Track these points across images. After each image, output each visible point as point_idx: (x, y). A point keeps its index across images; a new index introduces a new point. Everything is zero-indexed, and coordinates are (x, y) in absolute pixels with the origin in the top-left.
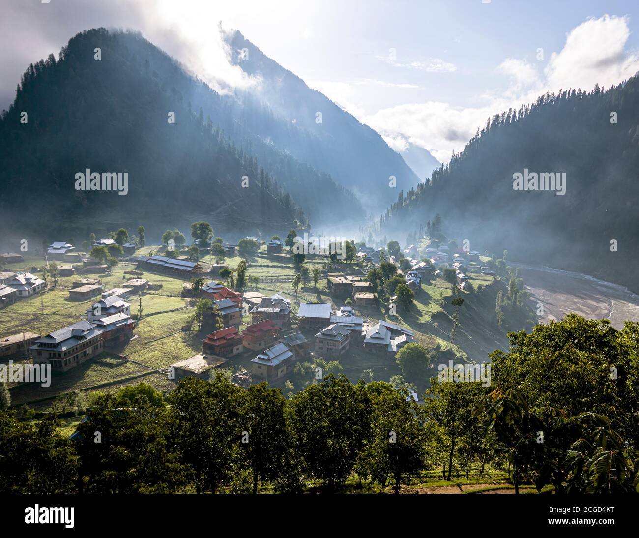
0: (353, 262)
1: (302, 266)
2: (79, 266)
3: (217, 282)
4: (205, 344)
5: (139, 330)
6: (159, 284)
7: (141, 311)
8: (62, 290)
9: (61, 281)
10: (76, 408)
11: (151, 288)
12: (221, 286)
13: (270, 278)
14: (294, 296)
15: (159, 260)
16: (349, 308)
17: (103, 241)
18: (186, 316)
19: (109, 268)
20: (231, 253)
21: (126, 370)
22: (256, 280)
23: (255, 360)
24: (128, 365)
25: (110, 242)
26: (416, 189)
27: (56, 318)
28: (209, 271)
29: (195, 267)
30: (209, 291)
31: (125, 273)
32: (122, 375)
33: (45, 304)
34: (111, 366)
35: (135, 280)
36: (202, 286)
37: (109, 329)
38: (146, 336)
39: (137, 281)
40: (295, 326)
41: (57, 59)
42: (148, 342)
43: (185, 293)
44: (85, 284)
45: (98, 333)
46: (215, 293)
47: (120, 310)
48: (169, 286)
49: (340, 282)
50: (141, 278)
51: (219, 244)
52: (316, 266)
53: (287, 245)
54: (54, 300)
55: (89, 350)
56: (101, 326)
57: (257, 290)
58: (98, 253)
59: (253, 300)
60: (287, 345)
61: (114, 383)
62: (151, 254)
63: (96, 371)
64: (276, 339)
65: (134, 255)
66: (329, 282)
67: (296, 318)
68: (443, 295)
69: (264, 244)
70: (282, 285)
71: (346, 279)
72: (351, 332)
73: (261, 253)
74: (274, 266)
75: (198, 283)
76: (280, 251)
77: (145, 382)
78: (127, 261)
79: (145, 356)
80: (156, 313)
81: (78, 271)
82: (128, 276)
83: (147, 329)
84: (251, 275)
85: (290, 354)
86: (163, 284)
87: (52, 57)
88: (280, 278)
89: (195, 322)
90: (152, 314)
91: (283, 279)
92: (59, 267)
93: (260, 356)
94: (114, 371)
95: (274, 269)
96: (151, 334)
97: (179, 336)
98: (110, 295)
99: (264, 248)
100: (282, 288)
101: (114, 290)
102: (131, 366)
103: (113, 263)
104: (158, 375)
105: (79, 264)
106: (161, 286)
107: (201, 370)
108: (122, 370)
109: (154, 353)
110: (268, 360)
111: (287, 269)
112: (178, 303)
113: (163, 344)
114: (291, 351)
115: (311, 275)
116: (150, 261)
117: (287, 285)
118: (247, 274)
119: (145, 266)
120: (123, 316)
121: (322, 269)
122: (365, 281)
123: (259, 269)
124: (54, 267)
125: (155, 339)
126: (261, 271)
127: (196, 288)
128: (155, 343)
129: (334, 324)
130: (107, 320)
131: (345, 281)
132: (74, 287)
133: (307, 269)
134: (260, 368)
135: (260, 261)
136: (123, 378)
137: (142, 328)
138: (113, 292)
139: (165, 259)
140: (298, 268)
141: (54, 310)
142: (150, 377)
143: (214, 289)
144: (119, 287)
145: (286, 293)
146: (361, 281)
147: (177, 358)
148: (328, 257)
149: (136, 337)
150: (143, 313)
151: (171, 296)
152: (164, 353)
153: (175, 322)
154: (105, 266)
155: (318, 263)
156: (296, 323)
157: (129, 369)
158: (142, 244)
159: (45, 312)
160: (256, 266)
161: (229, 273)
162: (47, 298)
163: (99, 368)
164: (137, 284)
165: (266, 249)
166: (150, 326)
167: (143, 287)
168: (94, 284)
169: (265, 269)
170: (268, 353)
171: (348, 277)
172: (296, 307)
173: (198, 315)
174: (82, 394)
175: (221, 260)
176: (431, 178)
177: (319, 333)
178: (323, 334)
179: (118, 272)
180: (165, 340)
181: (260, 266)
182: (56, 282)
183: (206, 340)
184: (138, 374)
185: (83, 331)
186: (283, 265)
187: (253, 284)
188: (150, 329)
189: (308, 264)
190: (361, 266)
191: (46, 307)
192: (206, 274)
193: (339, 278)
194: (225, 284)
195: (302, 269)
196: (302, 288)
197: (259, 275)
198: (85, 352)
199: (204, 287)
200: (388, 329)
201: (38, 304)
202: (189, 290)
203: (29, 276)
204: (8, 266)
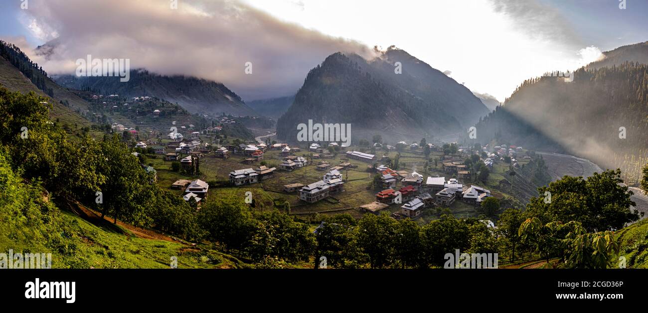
0: (456, 154)
3: (384, 165)
4: (377, 197)
5: (346, 187)
6: (356, 165)
7: (347, 178)
8: (314, 166)
9: (314, 161)
11: (352, 167)
12: (386, 167)
14: (424, 173)
15: (357, 154)
16: (455, 180)
18: (368, 182)
19: (334, 156)
22: (404, 165)
23: (403, 207)
24: (339, 204)
26: (488, 116)
27: (310, 178)
28: (381, 159)
29: (374, 157)
30: (380, 170)
31: (341, 159)
32: (336, 208)
34: (332, 203)
35: (345, 163)
36: (377, 167)
37: (332, 186)
38: (349, 191)
40: (426, 189)
42: (349, 194)
43: (368, 170)
44: (323, 164)
45: (327, 187)
46: (383, 171)
47: (338, 177)
48: (361, 166)
49: (450, 165)
50: (348, 162)
52: (437, 157)
53: (420, 146)
54: (311, 170)
55: (323, 195)
56: (329, 184)
57: (405, 170)
58: (330, 149)
59: (403, 175)
60: (420, 199)
61: (333, 212)
62: (353, 150)
63: (325, 205)
64: (415, 196)
65: (345, 151)
66: (443, 165)
67: (426, 185)
68: (505, 170)
69: (408, 146)
72: (456, 192)
73: (407, 150)
74: (413, 157)
75: (374, 166)
76: (417, 149)
77: (348, 214)
78: (342, 153)
79: (348, 201)
80: (355, 180)
81: (321, 157)
82: (342, 161)
83: (350, 187)
84: (402, 162)
85: (422, 204)
86: (358, 165)
88: (417, 163)
89: (373, 185)
90: (352, 180)
92: (314, 155)
93: (406, 204)
94: (333, 206)
95: (414, 158)
96: (351, 190)
97: (365, 192)
98: (334, 169)
101: (335, 167)
103: (336, 154)
104: (354, 210)
106: (357, 166)
107: (375, 210)
108: (337, 206)
109: (353, 200)
110: (410, 207)
111: (421, 159)
112: (364, 175)
113: (357, 195)
114: (423, 202)
115: (434, 161)
116: (352, 154)
118: (400, 161)
120: (339, 180)
121: (439, 158)
122: (463, 164)
123: (406, 159)
124: (312, 155)
125: (353, 193)
127: (374, 168)
128: (353, 195)
129: (446, 188)
130: (331, 181)
131: (452, 165)
132: (319, 165)
133: (432, 159)
134: (406, 211)
135: (406, 154)
136: (337, 210)
139: (359, 153)
140: (427, 158)
141: (310, 174)
142: (349, 211)
143: (382, 169)
144: (338, 166)
146: (461, 164)
147: (363, 203)
148: (443, 152)
149: (344, 191)
150: (348, 179)
151: (361, 172)
152: (357, 200)
153: (363, 185)
154: (332, 155)
155: (437, 155)
157: (340, 206)
159: (307, 175)
160: (404, 157)
161: (391, 161)
162: (308, 169)
163: (327, 204)
164: (345, 165)
165: (410, 148)
166: (351, 186)
167: (348, 166)
168: (327, 164)
169: (409, 158)
170: (410, 203)
171: (454, 163)
172: (426, 179)
173: (374, 182)
175: (386, 154)
176: (495, 110)
177: (438, 193)
178: (440, 193)
179: (338, 159)
180: (358, 194)
181: (407, 157)
182: (312, 162)
183: (378, 195)
184: (344, 209)
185: (321, 186)
186: (418, 156)
187: (403, 167)
188: (351, 187)
189: (432, 156)
190: (460, 157)
191: (307, 173)
193: (449, 163)
195: (429, 158)
196: (429, 169)
197: (407, 162)
198: (321, 195)
200: (476, 190)
201: (304, 171)
202: (370, 169)
203: (302, 158)
204: (295, 153)
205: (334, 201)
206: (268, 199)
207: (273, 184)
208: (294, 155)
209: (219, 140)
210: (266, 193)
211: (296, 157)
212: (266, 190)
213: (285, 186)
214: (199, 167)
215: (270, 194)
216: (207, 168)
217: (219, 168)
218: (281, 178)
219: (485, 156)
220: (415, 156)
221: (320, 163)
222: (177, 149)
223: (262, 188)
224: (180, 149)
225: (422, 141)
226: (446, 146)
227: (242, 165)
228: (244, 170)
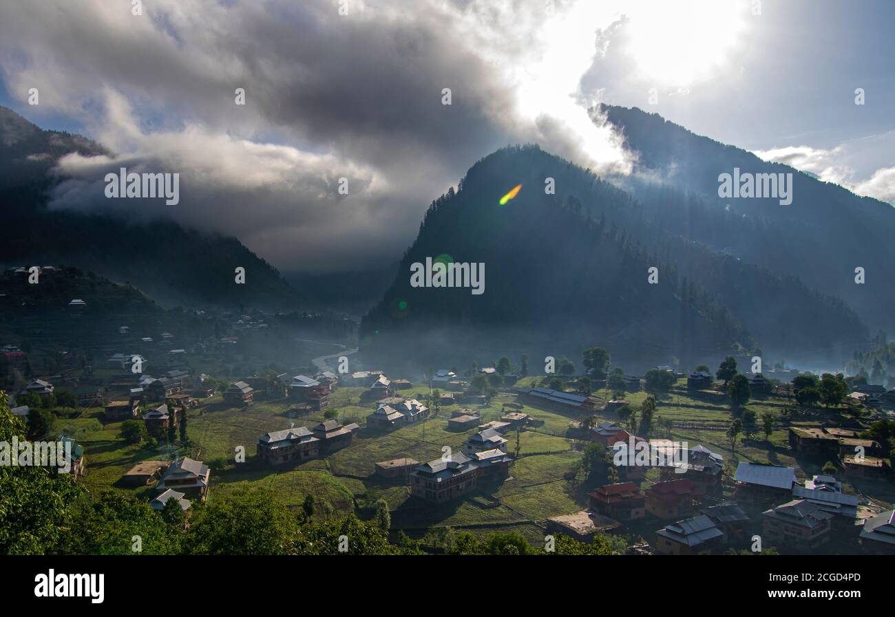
0: (840, 406)
1: (744, 409)
2: (459, 395)
3: (612, 423)
4: (592, 499)
5: (515, 470)
6: (540, 419)
7: (518, 449)
8: (443, 419)
9: (442, 409)
10: (446, 545)
11: (531, 423)
12: (618, 428)
13: (691, 422)
14: (729, 450)
15: (542, 393)
16: (831, 479)
17: (484, 370)
18: (570, 461)
19: (488, 398)
20: (634, 387)
21: (498, 514)
22: (669, 424)
23: (663, 531)
24: (500, 508)
25: (491, 370)
27: (433, 447)
28: (603, 408)
29: (585, 402)
30: (602, 433)
31: (504, 405)
32: (493, 519)
33: (426, 432)
34: (483, 507)
35: (514, 414)
36: (592, 426)
37: (483, 465)
38: (521, 478)
39: (516, 415)
40: (729, 494)
41: (456, 191)
42: (524, 486)
43: (570, 433)
44: (464, 414)
45: (472, 468)
46: (608, 436)
47: (496, 445)
48: (553, 423)
49: (814, 436)
50: (520, 412)
51: (618, 375)
52: (770, 409)
53: (719, 378)
54: (434, 428)
55: (462, 485)
56: (475, 460)
57: (670, 437)
58: (479, 382)
60: (713, 519)
61: (485, 526)
62: (533, 385)
63: (468, 509)
64: (696, 508)
65: (515, 386)
66: (792, 434)
67: (732, 483)
69: (682, 376)
70: (709, 433)
71: (826, 432)
72: (832, 516)
73: (678, 388)
74: (697, 407)
75: (588, 422)
76: (708, 386)
77: (517, 533)
78: (507, 391)
79: (520, 502)
80: (536, 454)
81: (458, 400)
82: (507, 409)
83: (524, 471)
84: (662, 416)
85: (718, 533)
86: (545, 420)
87: (451, 190)
88: (706, 423)
89: (582, 470)
90: (530, 455)
91: (712, 426)
92: (442, 396)
93: (669, 527)
94: (485, 513)
95: (697, 410)
96: (528, 477)
97: (560, 484)
98: (487, 428)
99: (683, 382)
100: (709, 437)
101: (491, 423)
102: (504, 511)
103: (492, 394)
104: (533, 527)
105: (460, 393)
106: (543, 422)
107: (584, 531)
108: (494, 513)
109: (531, 500)
110: (683, 535)
111: (719, 412)
112: (560, 444)
114: (721, 529)
115: (760, 421)
116: (532, 393)
117: (718, 434)
118: (655, 416)
119: (527, 398)
120: (499, 453)
121: (780, 415)
122: (865, 438)
123: (674, 410)
124: (436, 395)
125: (531, 483)
126: (676, 412)
127: (585, 428)
128: (532, 489)
129: (801, 499)
130: (482, 455)
131: (821, 435)
132: (453, 417)
133: (753, 414)
134: (669, 544)
135: (676, 399)
136: (495, 523)
137: (518, 469)
138: (491, 425)
139: (550, 391)
140: (737, 412)
141: (433, 438)
142: (523, 527)
143: (608, 431)
144: (497, 420)
145: (715, 445)
146: (855, 437)
147: (558, 511)
149: (511, 478)
150: (521, 452)
151: (554, 435)
152: (541, 502)
153: (556, 467)
154: (483, 396)
155: (772, 405)
156: (730, 490)
157: (500, 513)
159: (426, 439)
160: (669, 405)
161: (630, 412)
162: (428, 425)
163: (472, 508)
164: (515, 418)
165: (686, 383)
166: (527, 468)
167: (522, 421)
168: (472, 415)
169: (683, 410)
170: (682, 525)
171: (829, 430)
172: (732, 467)
173: (585, 461)
174: (452, 531)
175: (619, 395)
177: (770, 511)
178: (778, 512)
179: (497, 405)
180: (544, 487)
181: (676, 405)
182: (437, 410)
183: (595, 495)
184: (511, 521)
185: (458, 464)
186: (712, 405)
187: (664, 430)
188: (527, 471)
189: (754, 406)
191: (427, 434)
192: (599, 412)
193: (812, 430)
194: (624, 426)
195: (744, 412)
196: (743, 441)
197: (675, 417)
198: (458, 486)
199: (596, 428)
201: (420, 431)
202: (576, 429)
203: (415, 402)
204: (400, 392)
205: (486, 502)
207: (352, 460)
208: (398, 396)
210: (338, 480)
211: (402, 400)
212: (336, 475)
213: (378, 464)
214: (188, 430)
215: (346, 484)
218: (369, 447)
221: (457, 415)
222: (132, 391)
223: (328, 469)
224: (141, 389)
227: (285, 418)
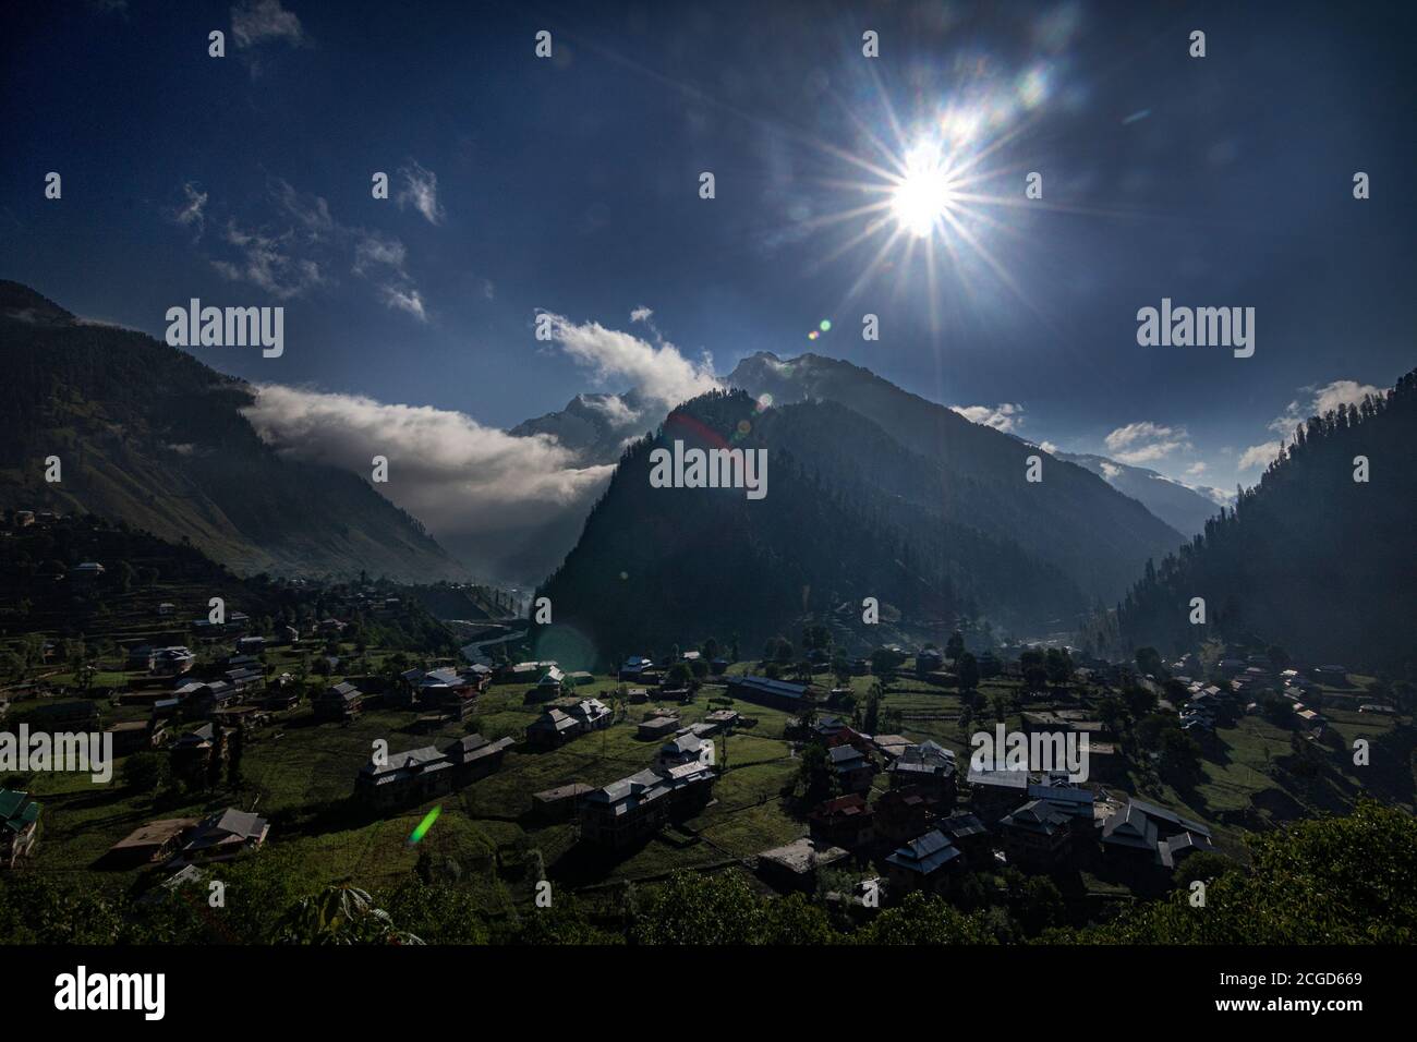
0: (1068, 685)
1: (976, 693)
2: (654, 690)
3: (836, 717)
5: (720, 790)
6: (753, 718)
7: (724, 759)
8: (631, 724)
9: (632, 710)
10: (624, 909)
11: (742, 724)
12: (841, 724)
13: (923, 711)
14: (960, 743)
15: (755, 682)
17: (687, 655)
18: (787, 771)
19: (690, 693)
20: (860, 671)
21: (696, 856)
22: (898, 715)
23: (893, 858)
24: (699, 846)
25: (694, 655)
27: (617, 765)
28: (826, 699)
29: (805, 692)
30: (823, 732)
31: (710, 701)
32: (690, 863)
33: (609, 744)
34: (677, 845)
35: (721, 712)
36: (813, 723)
37: (678, 786)
38: (729, 800)
39: (724, 713)
40: (965, 799)
42: (731, 810)
43: (789, 734)
44: (658, 716)
45: (663, 790)
46: (831, 735)
47: (695, 756)
48: (767, 722)
49: (1045, 721)
50: (729, 710)
51: (841, 657)
52: (1001, 692)
53: (948, 657)
54: (619, 738)
55: (650, 816)
56: (668, 780)
57: (898, 732)
58: (679, 671)
59: (893, 749)
60: (947, 834)
62: (745, 673)
63: (657, 851)
64: (929, 822)
65: (724, 675)
66: (1023, 721)
67: (967, 785)
68: (1273, 754)
69: (911, 656)
70: (941, 724)
71: (1055, 715)
73: (906, 670)
74: (928, 692)
75: (807, 719)
76: (938, 668)
78: (713, 683)
79: (727, 835)
80: (746, 765)
81: (655, 697)
82: (713, 706)
83: (731, 790)
84: (890, 706)
85: (955, 852)
86: (760, 717)
88: (938, 712)
89: (800, 782)
90: (740, 766)
91: (944, 715)
92: (631, 692)
93: (900, 850)
94: (680, 855)
95: (928, 697)
96: (736, 798)
97: (774, 805)
98: (686, 733)
99: (911, 663)
100: (942, 730)
101: (692, 726)
102: (704, 850)
103: (696, 687)
105: (656, 687)
106: (756, 722)
107: (804, 867)
108: (692, 854)
109: (738, 830)
110: (915, 860)
111: (951, 698)
112: (776, 748)
113: (752, 816)
114: (957, 846)
115: (991, 707)
116: (745, 684)
117: (950, 725)
118: (882, 704)
119: (738, 691)
120: (698, 766)
121: (1010, 698)
122: (1094, 720)
123: (903, 698)
124: (624, 691)
125: (740, 806)
126: (907, 700)
127: (805, 725)
128: (741, 813)
129: (1036, 800)
130: (678, 772)
131: (1053, 721)
132: (644, 721)
135: (904, 683)
137: (723, 786)
138: (690, 729)
139: (763, 680)
140: (966, 697)
141: (617, 752)
143: (830, 728)
144: (700, 722)
145: (948, 739)
146: (1085, 720)
147: (771, 842)
148: (1021, 676)
149: (716, 801)
150: (728, 764)
151: (768, 738)
152: (751, 831)
153: (771, 780)
154: (685, 690)
155: (1003, 687)
156: (964, 794)
157: (701, 853)
158: (736, 659)
159: (607, 754)
160: (898, 691)
161: (854, 703)
162: (610, 734)
163: (662, 847)
164: (722, 718)
165: (914, 663)
166: (736, 785)
167: (731, 722)
168: (669, 717)
169: (914, 697)
170: (914, 846)
171: (1060, 713)
172: (965, 764)
173: (804, 770)
174: (633, 888)
175: (843, 682)
177: (1007, 817)
178: (1016, 819)
179: (702, 700)
180: (755, 810)
181: (906, 691)
182: (624, 711)
184: (713, 863)
185: (644, 787)
186: (943, 689)
187: (894, 723)
188: (735, 789)
189: (986, 688)
190: (1084, 693)
191: (608, 747)
192: (821, 704)
193: (1043, 714)
194: (849, 720)
195: (975, 697)
197: (906, 706)
198: (645, 819)
199: (816, 725)
200: (1150, 817)
201: (600, 743)
202: (794, 728)
203: (595, 702)
204: (577, 689)
205: (681, 838)
206: (479, 848)
207: (500, 791)
208: (573, 695)
209: (334, 661)
210: (477, 824)
211: (577, 699)
212: (474, 817)
213: (537, 795)
214: (243, 762)
215: (489, 830)
216: (276, 762)
217: (319, 756)
218: (526, 770)
219: (1178, 693)
220: (931, 688)
221: (650, 716)
222: (158, 704)
223: (463, 809)
224: (175, 701)
225: (951, 642)
226: (1031, 657)
227: (407, 736)
228: (406, 755)
